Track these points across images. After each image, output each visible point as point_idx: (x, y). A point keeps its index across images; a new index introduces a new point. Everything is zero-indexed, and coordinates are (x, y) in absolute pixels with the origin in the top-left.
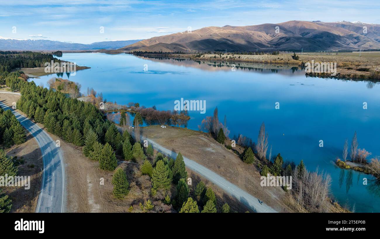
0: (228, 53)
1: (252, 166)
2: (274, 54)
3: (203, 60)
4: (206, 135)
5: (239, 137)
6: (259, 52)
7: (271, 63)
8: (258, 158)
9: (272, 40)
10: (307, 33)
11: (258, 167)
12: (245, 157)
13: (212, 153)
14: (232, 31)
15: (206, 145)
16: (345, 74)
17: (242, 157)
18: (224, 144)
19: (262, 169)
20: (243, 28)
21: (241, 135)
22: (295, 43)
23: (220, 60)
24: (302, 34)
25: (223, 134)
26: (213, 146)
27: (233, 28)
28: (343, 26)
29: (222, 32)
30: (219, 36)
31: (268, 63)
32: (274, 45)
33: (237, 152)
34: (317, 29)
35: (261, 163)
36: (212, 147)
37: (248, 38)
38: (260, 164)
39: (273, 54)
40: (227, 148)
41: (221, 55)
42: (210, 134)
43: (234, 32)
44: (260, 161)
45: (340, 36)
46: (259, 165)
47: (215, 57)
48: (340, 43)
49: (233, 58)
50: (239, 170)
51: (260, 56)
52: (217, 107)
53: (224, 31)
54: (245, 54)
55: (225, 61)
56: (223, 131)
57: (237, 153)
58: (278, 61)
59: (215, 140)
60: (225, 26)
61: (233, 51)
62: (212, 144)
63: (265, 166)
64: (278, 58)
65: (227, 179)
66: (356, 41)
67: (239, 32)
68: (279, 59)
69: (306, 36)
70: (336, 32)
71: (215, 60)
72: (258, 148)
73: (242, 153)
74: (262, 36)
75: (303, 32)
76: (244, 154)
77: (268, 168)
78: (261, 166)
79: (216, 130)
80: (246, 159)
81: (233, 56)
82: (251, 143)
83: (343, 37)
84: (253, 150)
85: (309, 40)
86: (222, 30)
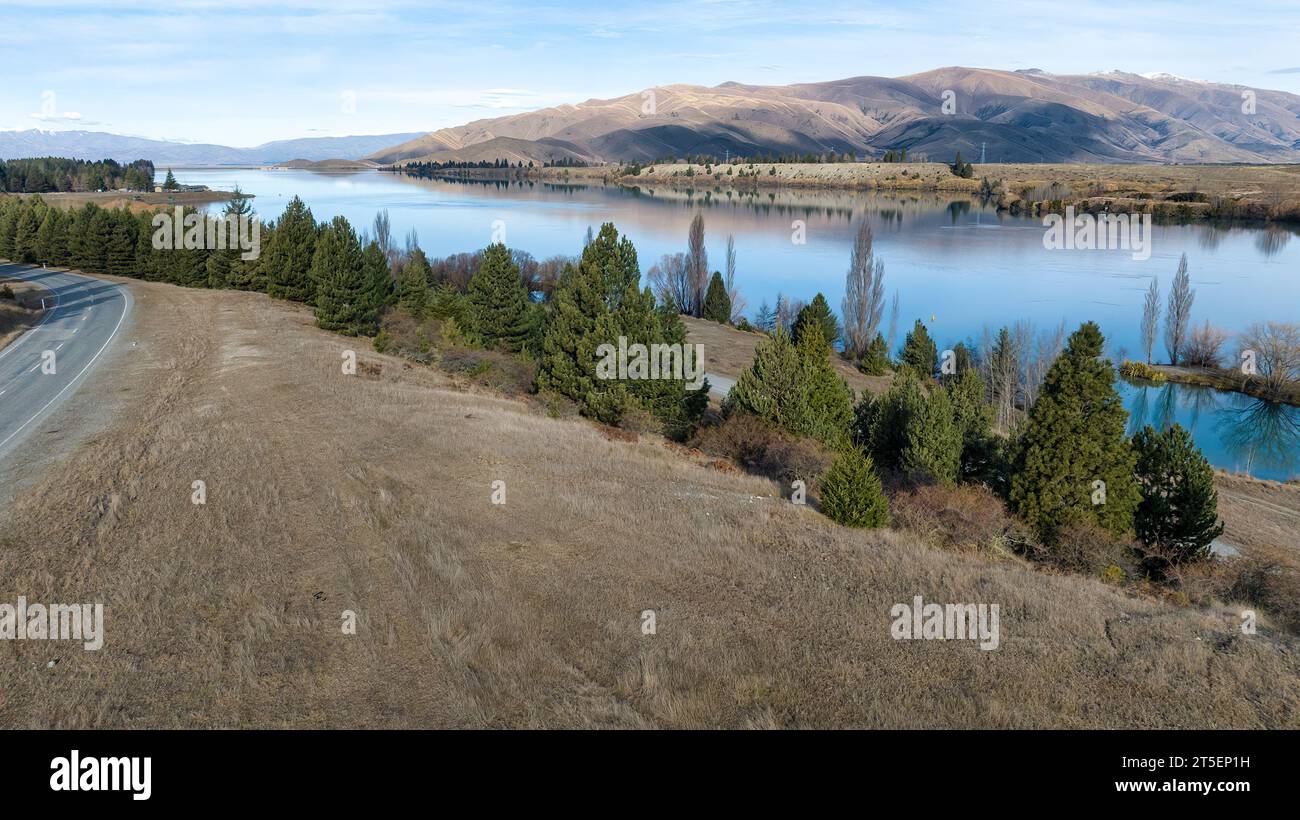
0: (734, 160)
3: (647, 182)
6: (838, 157)
7: (880, 188)
9: (882, 131)
10: (998, 112)
14: (747, 99)
20: (784, 92)
22: (958, 140)
23: (708, 183)
24: (981, 114)
27: (752, 90)
29: (711, 103)
30: (702, 116)
31: (871, 188)
32: (887, 147)
34: (1030, 96)
37: (799, 122)
39: (885, 161)
41: (712, 166)
43: (753, 102)
47: (690, 173)
49: (752, 173)
51: (841, 165)
53: (719, 98)
54: (791, 163)
55: (725, 184)
58: (904, 181)
60: (722, 86)
61: (752, 155)
64: (904, 173)
67: (771, 103)
68: (906, 177)
69: (992, 120)
71: (689, 183)
74: (849, 117)
75: (983, 107)
81: (751, 167)
85: (1003, 129)
86: (714, 97)
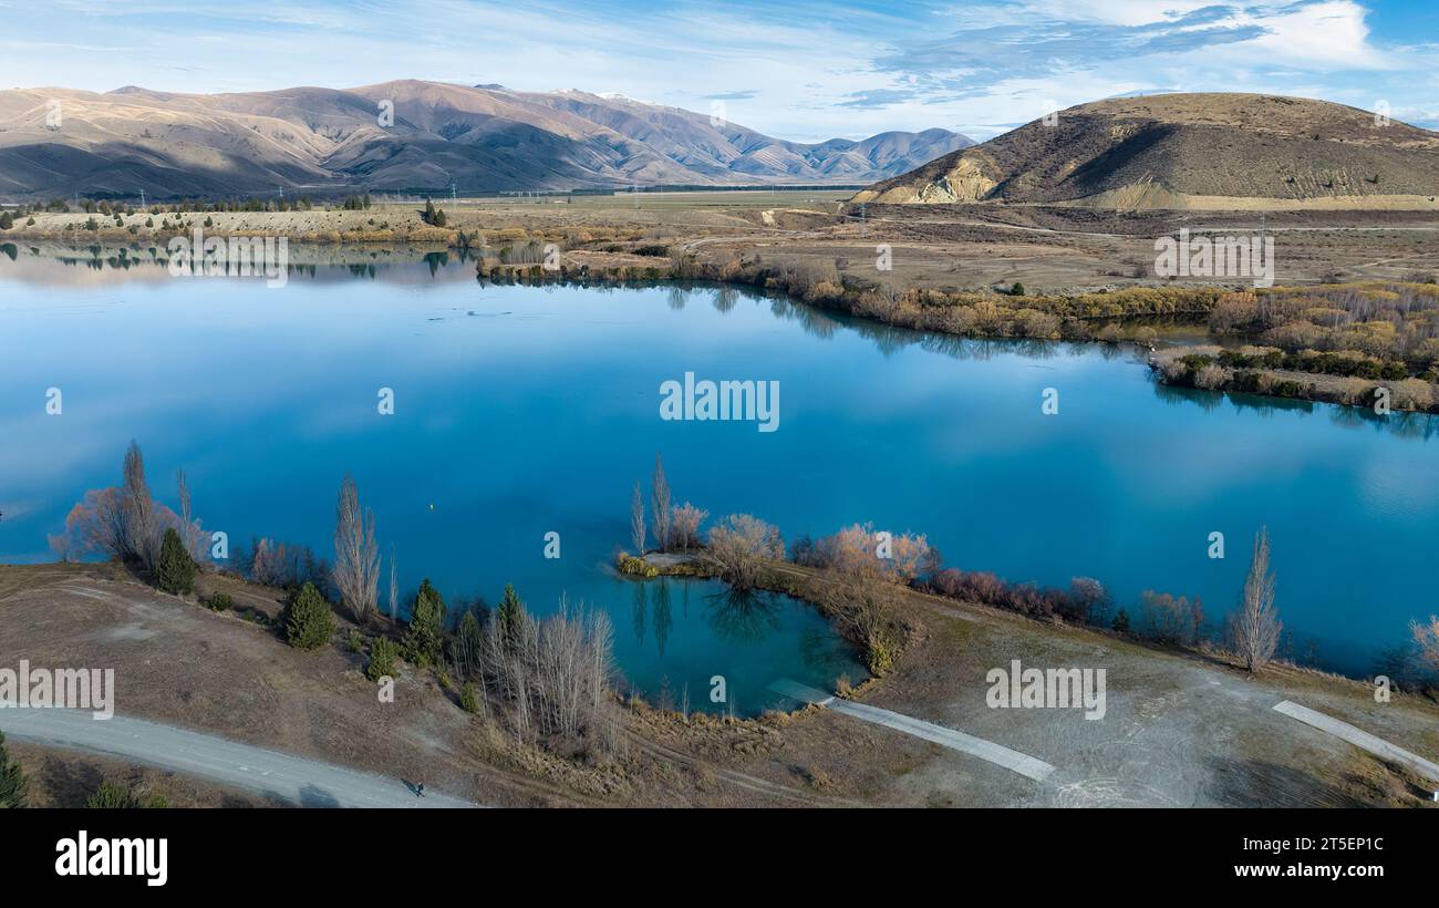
0: (153, 207)
1: (329, 653)
2: (353, 208)
4: (100, 572)
5: (256, 550)
6: (289, 202)
7: (345, 241)
8: (348, 615)
9: (337, 153)
10: (465, 129)
11: (353, 650)
12: (292, 624)
13: (143, 645)
14: (159, 112)
15: (108, 617)
16: (602, 269)
17: (282, 629)
18: (193, 594)
19: (369, 654)
20: (208, 102)
21: (263, 542)
22: (424, 164)
23: (120, 239)
24: (446, 131)
25: (181, 554)
26: (141, 614)
27: (163, 98)
28: (576, 106)
29: (107, 114)
30: (97, 131)
31: (334, 242)
32: (346, 171)
33: (259, 613)
34: (493, 114)
35: (361, 631)
36: (140, 619)
37: (234, 143)
38: (361, 636)
39: (347, 207)
40: (211, 607)
41: (122, 215)
42: (122, 564)
43: (170, 115)
44: (357, 624)
45: (570, 141)
46: (356, 644)
47: (91, 225)
48: (572, 163)
49: (181, 225)
50: (275, 683)
51: (294, 213)
52: (133, 441)
53: (121, 110)
54: (231, 210)
55: (145, 239)
56: (178, 541)
57: (260, 616)
58: (370, 232)
59: (148, 583)
60: (120, 91)
61: (177, 198)
62: (138, 608)
63: (379, 641)
64: (371, 222)
65: (229, 736)
66: (619, 157)
67: (189, 117)
68: (373, 227)
69: (457, 140)
70: (556, 127)
71: (93, 239)
72: (341, 577)
73: (280, 614)
74: (296, 135)
75: (447, 124)
76: (286, 615)
77: (390, 643)
78: (363, 643)
79: (146, 542)
80: (301, 632)
81: (178, 217)
82: (310, 563)
83: (579, 144)
84: (323, 588)
85: (472, 152)
86: (111, 107)
